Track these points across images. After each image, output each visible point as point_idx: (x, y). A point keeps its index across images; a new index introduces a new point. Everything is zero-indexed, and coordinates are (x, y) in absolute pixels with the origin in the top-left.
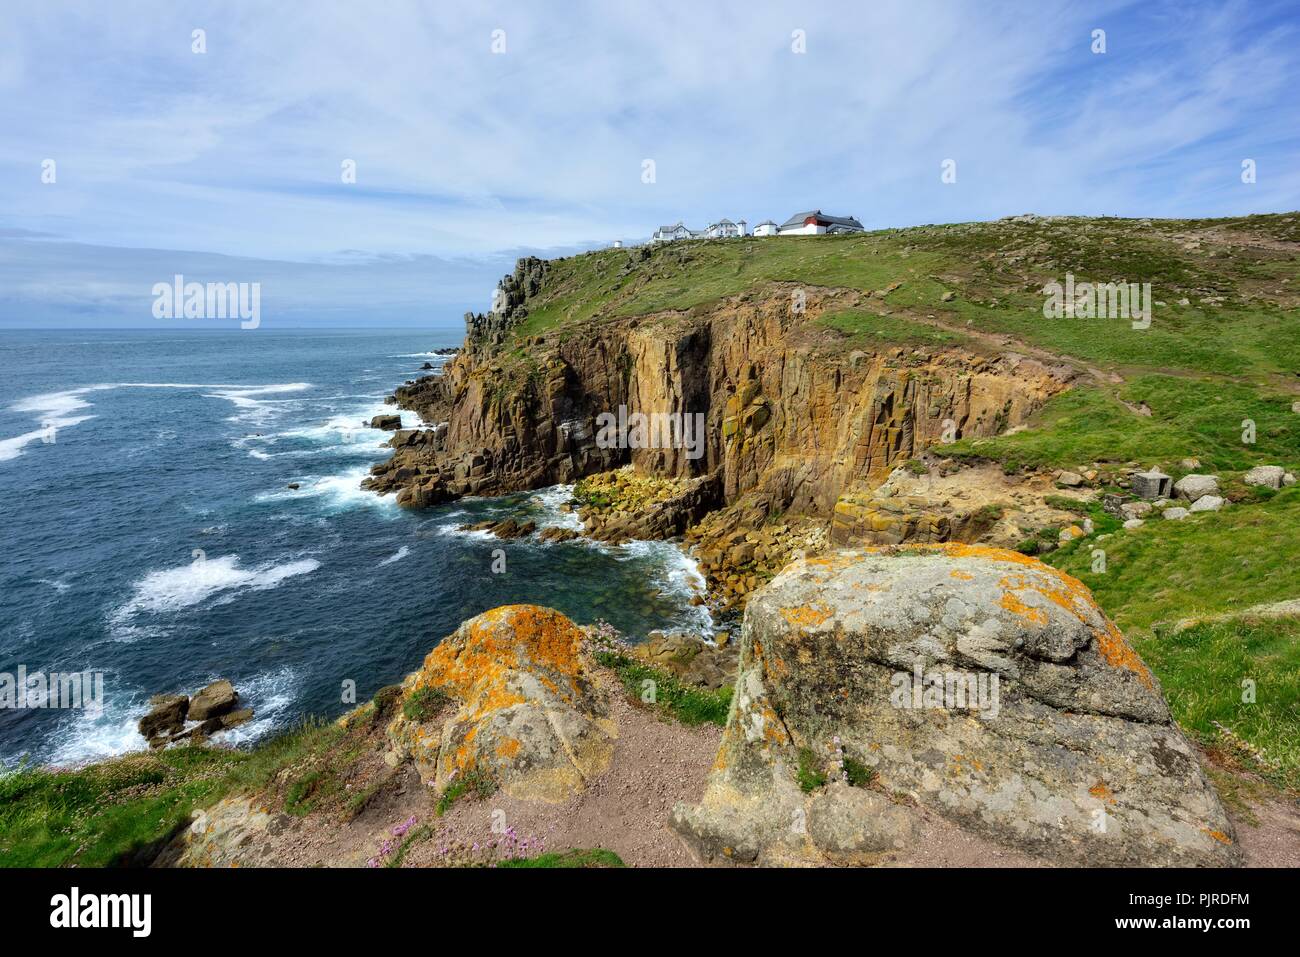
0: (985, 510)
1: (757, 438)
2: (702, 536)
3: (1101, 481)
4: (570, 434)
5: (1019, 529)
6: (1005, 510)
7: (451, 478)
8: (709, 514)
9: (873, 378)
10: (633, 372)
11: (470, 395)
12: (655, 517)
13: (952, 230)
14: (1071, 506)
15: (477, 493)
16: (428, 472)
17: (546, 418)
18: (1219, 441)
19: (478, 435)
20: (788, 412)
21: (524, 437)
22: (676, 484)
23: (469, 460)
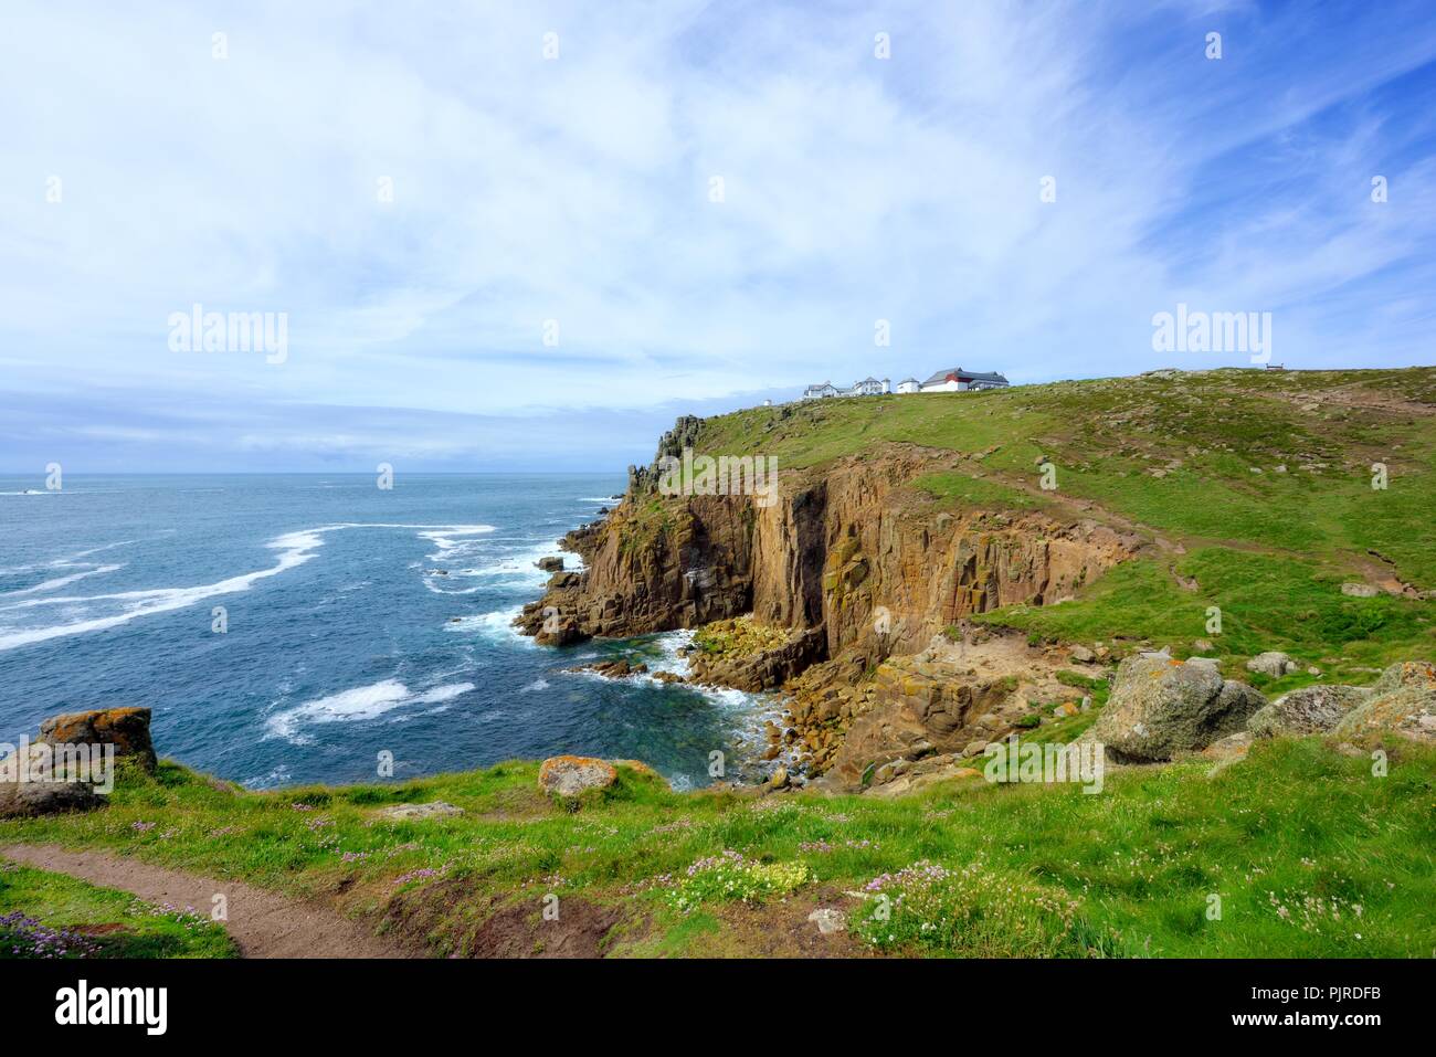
0: (1003, 681)
1: (855, 594)
2: (799, 688)
3: (1111, 658)
4: (695, 582)
5: (1028, 702)
6: (1020, 683)
7: (587, 619)
8: (811, 666)
9: (957, 540)
10: (756, 525)
11: (609, 543)
12: (755, 667)
13: (1075, 389)
14: (1078, 682)
15: (607, 634)
16: (568, 613)
17: (674, 566)
18: (1245, 623)
19: (614, 581)
20: (883, 569)
21: (653, 584)
22: (789, 634)
23: (602, 604)
